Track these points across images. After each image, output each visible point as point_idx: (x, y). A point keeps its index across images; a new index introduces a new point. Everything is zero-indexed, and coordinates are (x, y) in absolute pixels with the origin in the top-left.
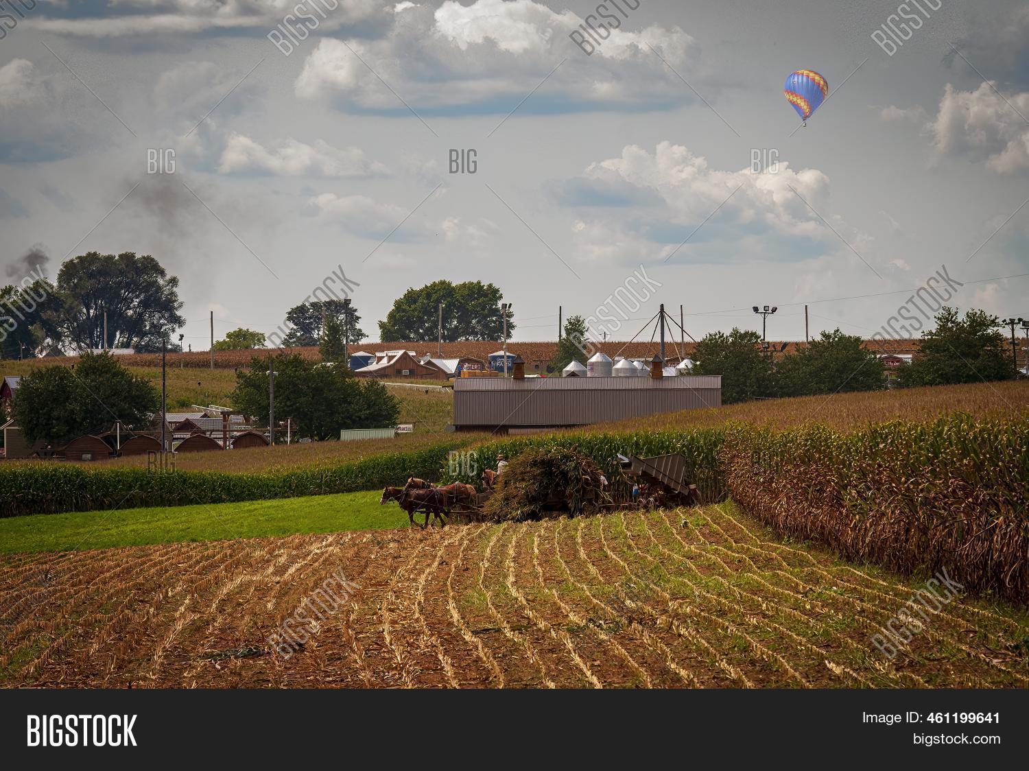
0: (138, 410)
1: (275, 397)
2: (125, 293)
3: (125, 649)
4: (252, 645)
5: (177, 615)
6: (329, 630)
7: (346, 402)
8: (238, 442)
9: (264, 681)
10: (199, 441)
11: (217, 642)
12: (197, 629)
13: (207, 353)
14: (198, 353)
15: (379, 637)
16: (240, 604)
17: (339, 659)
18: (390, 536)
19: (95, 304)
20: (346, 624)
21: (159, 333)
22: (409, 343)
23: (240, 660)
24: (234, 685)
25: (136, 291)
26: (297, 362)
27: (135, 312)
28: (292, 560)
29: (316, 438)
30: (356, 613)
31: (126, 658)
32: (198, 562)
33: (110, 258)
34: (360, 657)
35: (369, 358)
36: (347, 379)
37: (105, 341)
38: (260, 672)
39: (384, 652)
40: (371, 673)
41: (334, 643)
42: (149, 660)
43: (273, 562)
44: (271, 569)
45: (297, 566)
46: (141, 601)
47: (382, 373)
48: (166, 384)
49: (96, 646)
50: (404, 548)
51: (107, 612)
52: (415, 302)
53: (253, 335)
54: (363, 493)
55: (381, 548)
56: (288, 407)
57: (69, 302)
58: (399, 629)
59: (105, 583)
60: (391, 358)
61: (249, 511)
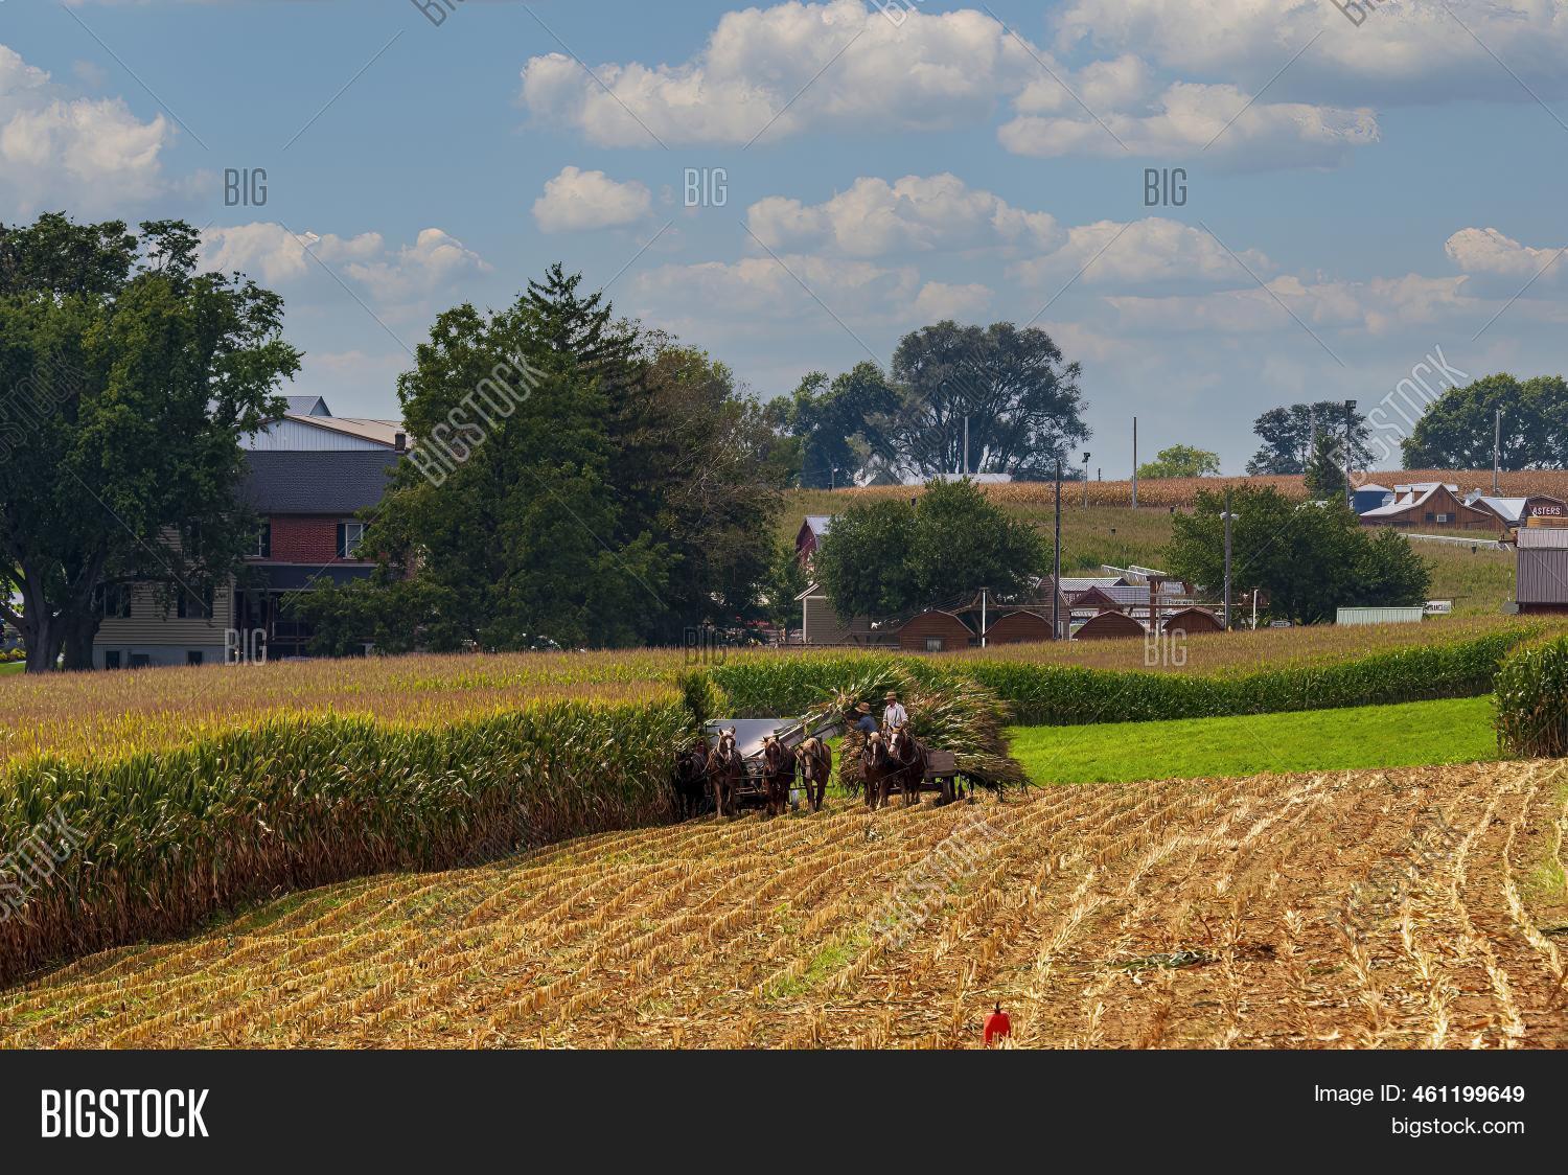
0: (1016, 571)
1: (1234, 554)
2: (998, 385)
3: (991, 949)
4: (1192, 948)
5: (1074, 897)
6: (1315, 926)
7: (1345, 563)
8: (1172, 624)
9: (1210, 1004)
10: (1113, 623)
11: (1137, 942)
12: (1105, 921)
13: (1127, 483)
14: (1112, 484)
15: (1394, 938)
16: (1172, 883)
17: (1331, 972)
18: (1413, 778)
19: (952, 404)
20: (1342, 916)
21: (1050, 451)
22: (1448, 472)
23: (1173, 971)
24: (1163, 1010)
25: (1016, 383)
26: (1269, 499)
27: (1013, 416)
28: (1258, 814)
29: (1298, 620)
31: (992, 965)
32: (1107, 815)
33: (973, 332)
34: (1364, 969)
35: (1383, 494)
36: (1348, 528)
37: (966, 461)
38: (1205, 991)
39: (1402, 961)
40: (1381, 996)
41: (1322, 945)
42: (1029, 968)
43: (1228, 817)
44: (1223, 829)
45: (1265, 823)
46: (1018, 876)
47: (1403, 520)
48: (1062, 530)
49: (944, 946)
50: (1435, 797)
51: (963, 891)
52: (1458, 407)
53: (1200, 456)
54: (1369, 709)
55: (1398, 797)
56: (1254, 570)
57: (909, 398)
58: (1425, 926)
60: (1418, 494)
61: (1190, 734)
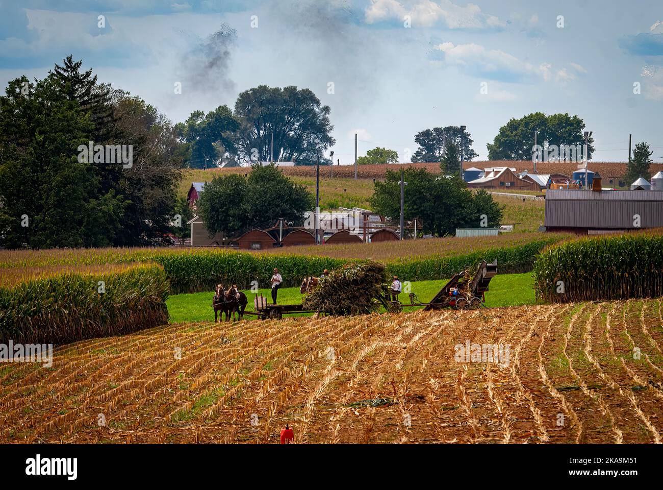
0: (297, 210)
1: (405, 202)
2: (288, 118)
3: (284, 398)
4: (384, 397)
5: (325, 372)
6: (445, 386)
7: (460, 206)
8: (375, 237)
9: (393, 425)
10: (345, 236)
11: (356, 394)
12: (341, 384)
13: (352, 166)
14: (344, 167)
15: (484, 393)
16: (374, 365)
17: (453, 409)
18: (493, 313)
19: (265, 126)
20: (458, 381)
21: (314, 150)
22: (511, 162)
23: (374, 408)
24: (370, 428)
25: (297, 117)
26: (422, 174)
27: (295, 133)
28: (416, 331)
29: (436, 234)
30: (466, 373)
31: (285, 405)
32: (342, 331)
33: (277, 90)
34: (469, 407)
35: (479, 172)
36: (461, 189)
37: (272, 155)
38: (390, 418)
39: (488, 404)
40: (478, 421)
41: (448, 396)
42: (303, 407)
43: (401, 332)
44: (399, 338)
45: (420, 335)
46: (297, 361)
47: (489, 185)
48: (319, 190)
49: (261, 395)
50: (504, 323)
51: (270, 369)
52: (516, 129)
53: (388, 153)
55: (486, 322)
56: (416, 210)
58: (499, 386)
59: (269, 346)
60: (496, 173)
